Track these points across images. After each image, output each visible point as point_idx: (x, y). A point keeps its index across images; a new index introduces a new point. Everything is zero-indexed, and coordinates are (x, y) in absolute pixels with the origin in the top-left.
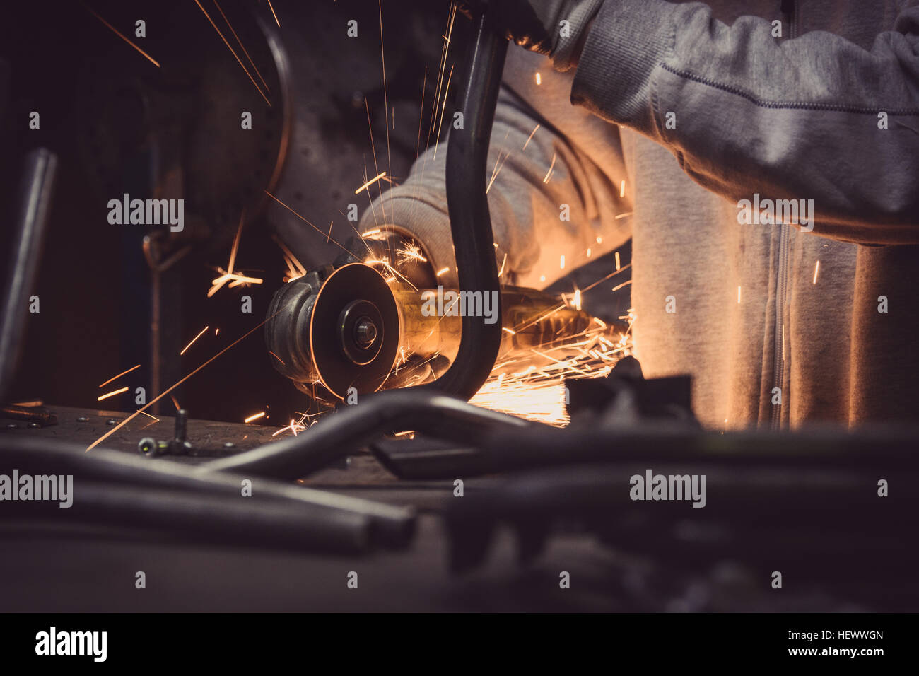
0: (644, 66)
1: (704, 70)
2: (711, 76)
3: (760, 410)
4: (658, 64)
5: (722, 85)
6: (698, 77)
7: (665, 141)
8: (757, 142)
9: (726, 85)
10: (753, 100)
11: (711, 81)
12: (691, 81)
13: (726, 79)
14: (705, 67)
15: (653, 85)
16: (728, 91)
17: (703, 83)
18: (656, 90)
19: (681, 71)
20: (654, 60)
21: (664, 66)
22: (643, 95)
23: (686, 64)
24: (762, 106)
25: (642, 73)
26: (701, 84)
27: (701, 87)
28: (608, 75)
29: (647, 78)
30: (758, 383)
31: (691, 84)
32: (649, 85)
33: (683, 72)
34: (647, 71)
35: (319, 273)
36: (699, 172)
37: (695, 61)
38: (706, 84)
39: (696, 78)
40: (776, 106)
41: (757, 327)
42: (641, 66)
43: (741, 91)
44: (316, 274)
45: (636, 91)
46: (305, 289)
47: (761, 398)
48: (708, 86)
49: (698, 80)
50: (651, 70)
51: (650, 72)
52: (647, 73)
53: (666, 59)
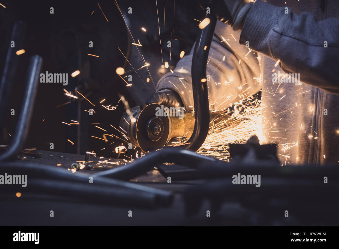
0: (266, 30)
1: (288, 32)
2: (291, 34)
3: (309, 156)
4: (272, 29)
5: (295, 38)
6: (286, 35)
7: (274, 58)
8: (308, 59)
9: (296, 38)
10: (306, 43)
11: (291, 36)
12: (283, 36)
13: (297, 36)
14: (289, 31)
15: (270, 38)
16: (297, 40)
17: (288, 37)
18: (271, 39)
19: (280, 32)
20: (270, 28)
21: (274, 30)
22: (266, 41)
23: (282, 30)
24: (310, 45)
25: (265, 33)
26: (287, 37)
27: (287, 38)
28: (253, 33)
29: (267, 35)
30: (309, 146)
31: (284, 37)
32: (268, 37)
33: (281, 33)
34: (267, 32)
35: (140, 106)
36: (287, 70)
37: (285, 29)
38: (289, 37)
39: (285, 35)
40: (315, 46)
41: (309, 125)
42: (265, 30)
43: (302, 40)
44: (139, 107)
45: (263, 39)
46: (135, 112)
47: (310, 151)
48: (290, 38)
49: (286, 36)
50: (269, 32)
51: (268, 32)
52: (268, 33)
53: (275, 28)
